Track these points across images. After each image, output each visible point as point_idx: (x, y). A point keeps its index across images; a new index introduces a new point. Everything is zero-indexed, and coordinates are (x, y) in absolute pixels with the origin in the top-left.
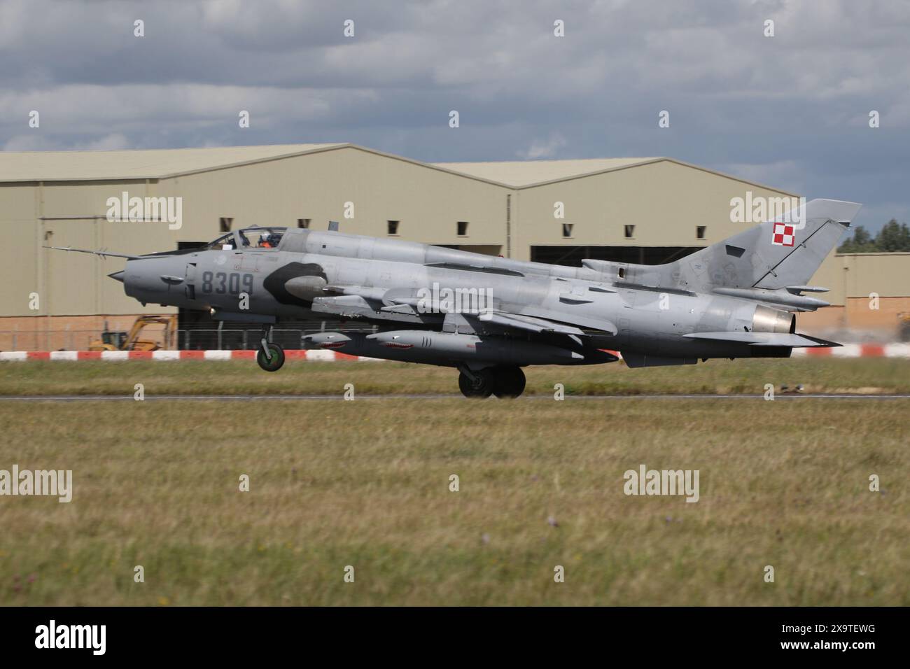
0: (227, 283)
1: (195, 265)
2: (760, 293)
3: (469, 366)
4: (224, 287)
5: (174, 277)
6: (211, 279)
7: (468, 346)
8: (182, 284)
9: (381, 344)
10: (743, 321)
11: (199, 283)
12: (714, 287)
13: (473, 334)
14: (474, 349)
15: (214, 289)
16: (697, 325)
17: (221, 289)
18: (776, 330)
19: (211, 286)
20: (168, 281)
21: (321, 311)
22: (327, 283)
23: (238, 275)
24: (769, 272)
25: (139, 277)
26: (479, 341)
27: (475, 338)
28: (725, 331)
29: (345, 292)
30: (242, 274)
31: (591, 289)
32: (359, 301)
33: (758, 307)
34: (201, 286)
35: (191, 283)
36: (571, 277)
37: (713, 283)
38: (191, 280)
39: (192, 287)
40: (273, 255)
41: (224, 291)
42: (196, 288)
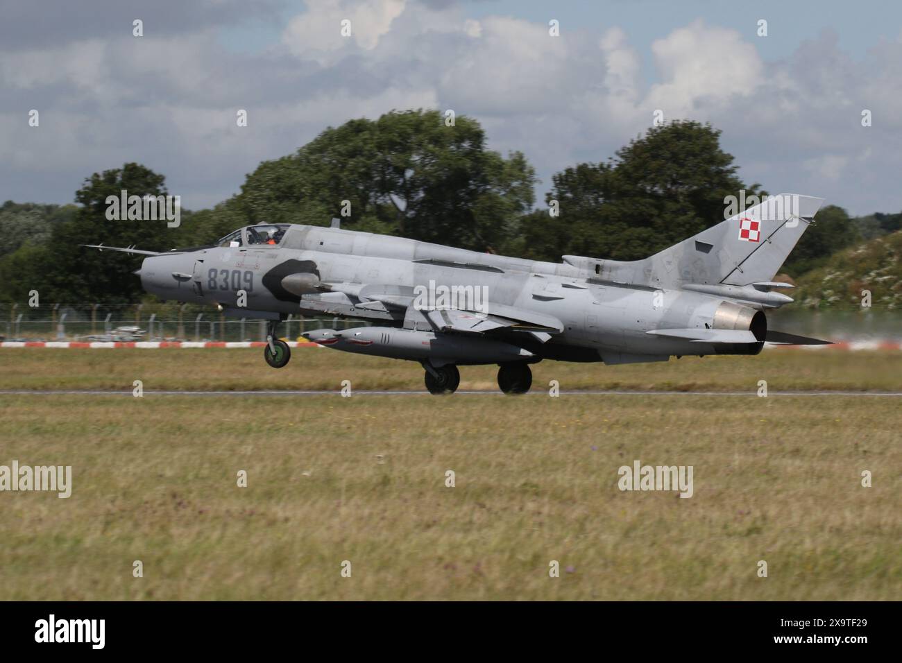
0: (229, 280)
1: (202, 261)
2: (726, 289)
3: (431, 362)
4: (227, 283)
5: (183, 274)
6: (216, 276)
7: (423, 343)
8: (190, 281)
9: (346, 340)
10: (704, 318)
11: (205, 280)
12: (683, 284)
13: (431, 331)
14: (428, 346)
15: (218, 286)
16: (661, 322)
17: (224, 286)
18: (736, 327)
19: (215, 283)
20: (178, 277)
21: (308, 308)
22: (320, 280)
23: (239, 272)
24: (736, 268)
25: (154, 274)
26: (434, 338)
27: (429, 335)
28: (685, 327)
29: (332, 289)
30: (243, 271)
31: (565, 286)
32: (343, 298)
33: (724, 304)
34: (207, 283)
35: (198, 280)
36: (551, 274)
37: (683, 280)
38: (198, 277)
39: (199, 283)
40: (274, 252)
41: (227, 288)
42: (202, 284)
